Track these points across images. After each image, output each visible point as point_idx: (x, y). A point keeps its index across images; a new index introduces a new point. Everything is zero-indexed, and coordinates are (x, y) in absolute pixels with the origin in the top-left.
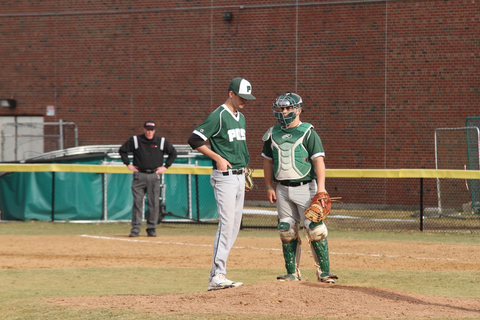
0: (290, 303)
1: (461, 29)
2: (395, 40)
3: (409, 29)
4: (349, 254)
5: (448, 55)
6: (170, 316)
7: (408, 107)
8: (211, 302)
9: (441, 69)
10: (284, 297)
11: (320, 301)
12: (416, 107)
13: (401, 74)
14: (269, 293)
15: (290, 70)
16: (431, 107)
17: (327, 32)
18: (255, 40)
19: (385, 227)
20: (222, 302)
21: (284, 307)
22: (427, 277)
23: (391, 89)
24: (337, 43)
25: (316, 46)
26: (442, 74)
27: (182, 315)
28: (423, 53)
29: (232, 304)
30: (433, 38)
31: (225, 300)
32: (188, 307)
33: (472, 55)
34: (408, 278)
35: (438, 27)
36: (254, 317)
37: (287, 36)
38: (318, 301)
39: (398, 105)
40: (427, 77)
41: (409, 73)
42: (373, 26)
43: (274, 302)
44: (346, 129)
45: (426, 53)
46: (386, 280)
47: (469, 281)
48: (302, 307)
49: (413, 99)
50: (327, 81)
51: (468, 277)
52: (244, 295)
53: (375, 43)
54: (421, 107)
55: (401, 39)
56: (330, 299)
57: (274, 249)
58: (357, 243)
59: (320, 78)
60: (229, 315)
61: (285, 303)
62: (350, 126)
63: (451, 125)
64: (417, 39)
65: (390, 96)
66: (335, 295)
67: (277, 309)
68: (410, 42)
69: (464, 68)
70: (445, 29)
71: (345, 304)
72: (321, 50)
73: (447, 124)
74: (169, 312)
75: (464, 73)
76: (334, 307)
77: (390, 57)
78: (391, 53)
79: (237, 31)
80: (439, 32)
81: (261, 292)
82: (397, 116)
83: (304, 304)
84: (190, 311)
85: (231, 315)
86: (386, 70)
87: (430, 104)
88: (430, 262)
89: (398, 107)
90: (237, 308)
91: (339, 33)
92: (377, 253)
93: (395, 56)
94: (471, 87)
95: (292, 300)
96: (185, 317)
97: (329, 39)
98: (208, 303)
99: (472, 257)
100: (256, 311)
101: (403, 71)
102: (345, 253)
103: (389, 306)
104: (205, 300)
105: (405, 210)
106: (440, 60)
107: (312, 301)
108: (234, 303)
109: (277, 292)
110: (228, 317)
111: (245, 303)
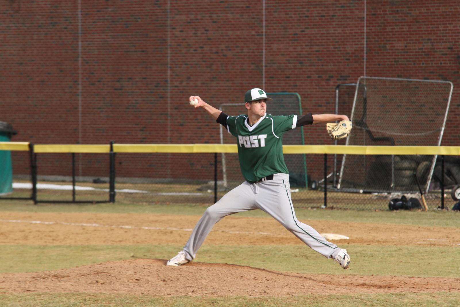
0: (147, 281)
1: (242, 7)
2: (177, 17)
3: (191, 7)
4: (162, 229)
5: (230, 33)
6: (28, 296)
7: (191, 84)
8: (66, 281)
9: (223, 46)
10: (140, 275)
11: (178, 279)
12: (199, 83)
13: (184, 51)
14: (125, 271)
15: (73, 47)
16: (214, 84)
17: (110, 9)
18: (38, 17)
19: (176, 201)
20: (78, 281)
21: (142, 285)
22: (251, 251)
23: (174, 66)
24: (120, 20)
25: (99, 23)
26: (224, 51)
27: (40, 295)
28: (206, 30)
29: (88, 282)
30: (215, 16)
31: (80, 279)
32: (43, 287)
33: (253, 32)
34: (232, 253)
35: (219, 5)
36: (115, 297)
37: (70, 13)
38: (176, 279)
39: (181, 82)
40: (209, 54)
41: (192, 50)
42: (156, 4)
43: (131, 281)
44: (130, 104)
45: (207, 31)
46: (212, 255)
47: (293, 255)
48: (160, 285)
49: (196, 75)
50: (110, 57)
51: (291, 251)
52: (100, 274)
53: (158, 21)
54: (203, 84)
55: (184, 17)
56: (188, 277)
57: (85, 225)
58: (165, 218)
59: (104, 55)
60: (89, 295)
61: (142, 282)
62: (134, 102)
63: (233, 101)
64: (199, 17)
65: (174, 73)
66: (192, 273)
67: (135, 288)
68: (192, 20)
69: (245, 45)
70: (226, 8)
71: (204, 282)
72: (104, 27)
73: (230, 100)
74: (24, 292)
75: (245, 50)
76: (192, 286)
77: (173, 34)
78: (174, 30)
79: (19, 8)
80: (220, 11)
81: (116, 271)
82: (181, 92)
83: (162, 283)
84: (48, 291)
85: (92, 294)
86: (169, 47)
87: (212, 81)
88: (245, 236)
89: (181, 84)
90: (94, 287)
91: (122, 11)
92: (188, 228)
93: (177, 33)
94: (252, 64)
95: (149, 278)
96: (44, 297)
97: (112, 16)
98: (62, 283)
99: (283, 231)
100: (115, 290)
101: (186, 48)
102: (158, 228)
103: (249, 284)
104: (59, 279)
105: (189, 183)
106: (222, 37)
107: (169, 279)
108: (90, 282)
109: (133, 270)
110: (88, 297)
111: (102, 282)
